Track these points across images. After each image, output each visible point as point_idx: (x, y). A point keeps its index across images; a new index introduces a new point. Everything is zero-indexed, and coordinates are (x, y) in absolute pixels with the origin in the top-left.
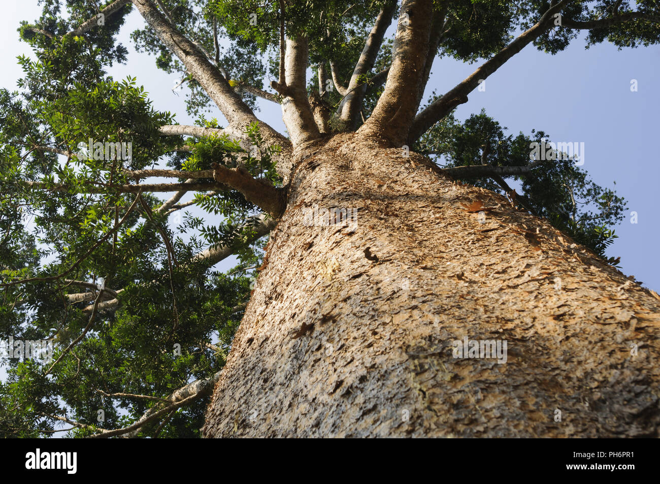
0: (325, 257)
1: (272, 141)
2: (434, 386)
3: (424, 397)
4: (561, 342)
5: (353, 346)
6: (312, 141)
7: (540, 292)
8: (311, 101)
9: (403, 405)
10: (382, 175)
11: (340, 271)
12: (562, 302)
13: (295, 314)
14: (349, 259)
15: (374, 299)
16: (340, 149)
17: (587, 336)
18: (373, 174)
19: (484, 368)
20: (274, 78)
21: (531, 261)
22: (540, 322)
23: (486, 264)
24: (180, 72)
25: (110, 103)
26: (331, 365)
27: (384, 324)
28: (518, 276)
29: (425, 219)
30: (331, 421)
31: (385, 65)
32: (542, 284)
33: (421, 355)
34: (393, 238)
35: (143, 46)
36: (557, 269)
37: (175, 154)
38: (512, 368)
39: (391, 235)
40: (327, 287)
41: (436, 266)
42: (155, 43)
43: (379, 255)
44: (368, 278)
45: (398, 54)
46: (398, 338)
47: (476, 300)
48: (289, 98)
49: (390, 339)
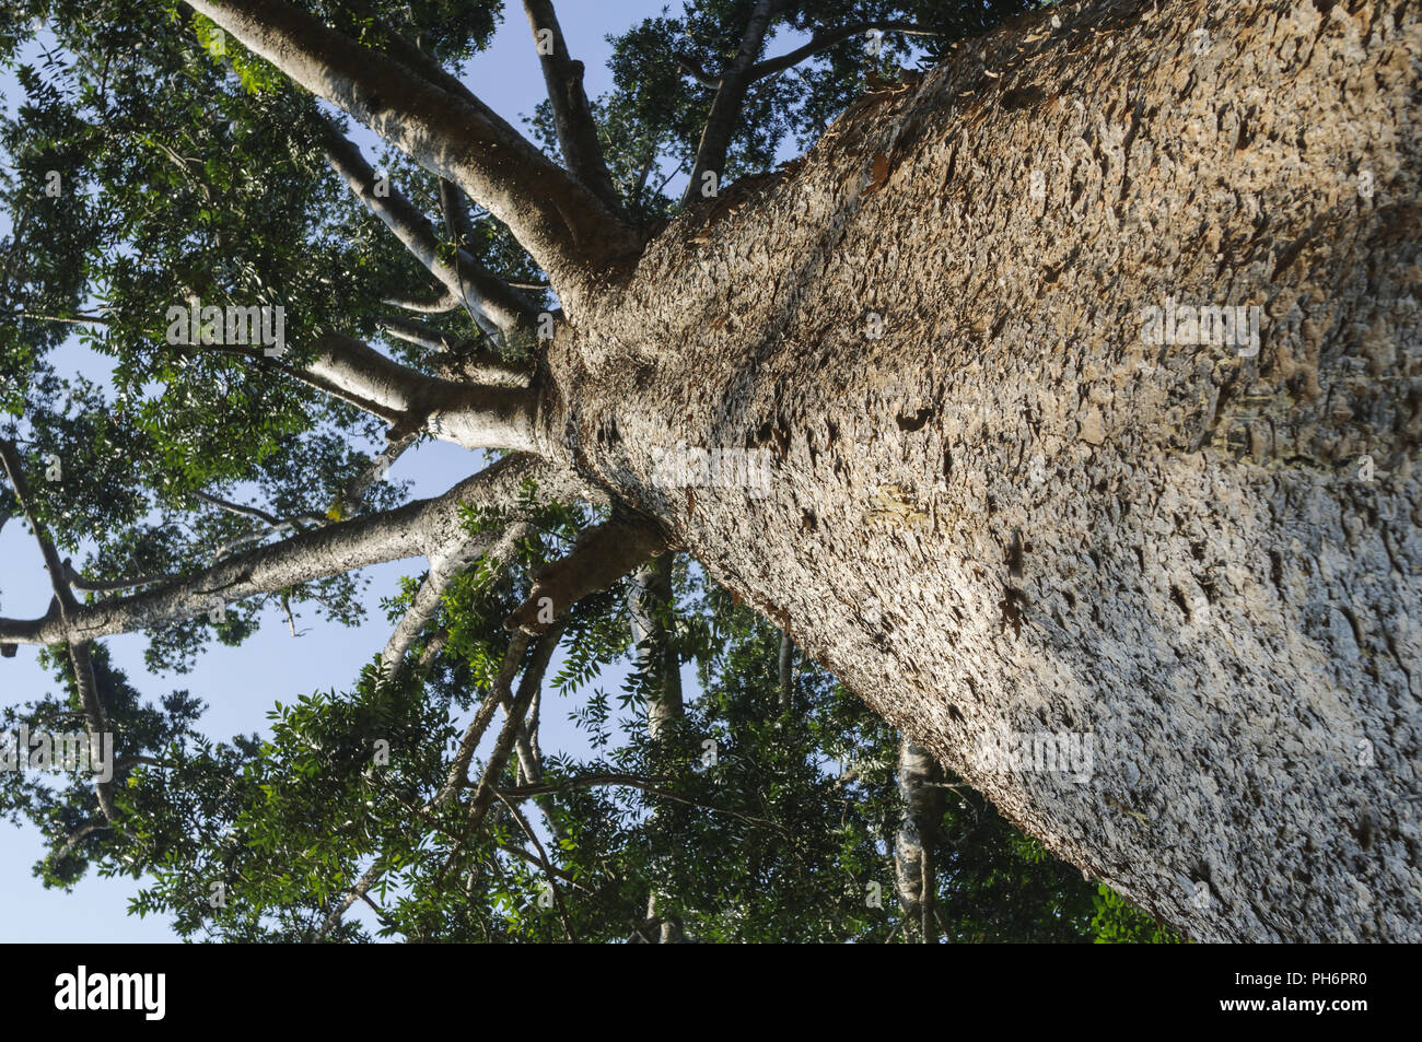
0: (862, 502)
1: (499, 488)
2: (1294, 435)
3: (1310, 462)
4: (1302, 160)
5: (1106, 538)
6: (540, 410)
7: (1162, 144)
8: (447, 375)
9: (1302, 505)
10: (698, 310)
11: (913, 490)
12: (1212, 117)
13: (956, 610)
14: (893, 460)
15: (1021, 456)
16: (588, 364)
17: (1316, 108)
18: (687, 328)
19: (1297, 326)
20: (359, 426)
21: (1078, 127)
22: (1236, 175)
23: (1040, 214)
24: (265, 606)
25: (305, 774)
26: (1122, 595)
27: (1090, 462)
28: (1105, 168)
29: (860, 277)
30: (1249, 642)
31: (427, 192)
32: (1147, 134)
33: (1207, 426)
34: (886, 360)
35: (183, 656)
36: (1124, 89)
37: (428, 687)
38: (1320, 276)
39: (877, 361)
40: (937, 529)
41: (998, 308)
42: (187, 629)
43: (917, 402)
44: (962, 446)
45: (446, 164)
46: (1142, 450)
47: (1121, 270)
48: (431, 419)
49: (1133, 467)
